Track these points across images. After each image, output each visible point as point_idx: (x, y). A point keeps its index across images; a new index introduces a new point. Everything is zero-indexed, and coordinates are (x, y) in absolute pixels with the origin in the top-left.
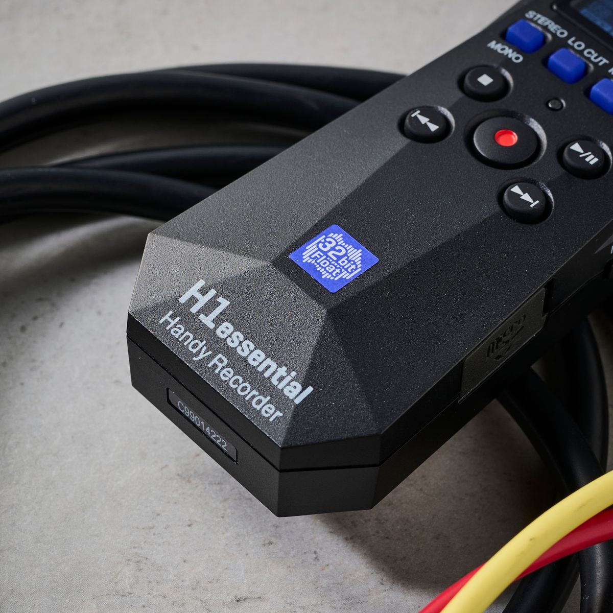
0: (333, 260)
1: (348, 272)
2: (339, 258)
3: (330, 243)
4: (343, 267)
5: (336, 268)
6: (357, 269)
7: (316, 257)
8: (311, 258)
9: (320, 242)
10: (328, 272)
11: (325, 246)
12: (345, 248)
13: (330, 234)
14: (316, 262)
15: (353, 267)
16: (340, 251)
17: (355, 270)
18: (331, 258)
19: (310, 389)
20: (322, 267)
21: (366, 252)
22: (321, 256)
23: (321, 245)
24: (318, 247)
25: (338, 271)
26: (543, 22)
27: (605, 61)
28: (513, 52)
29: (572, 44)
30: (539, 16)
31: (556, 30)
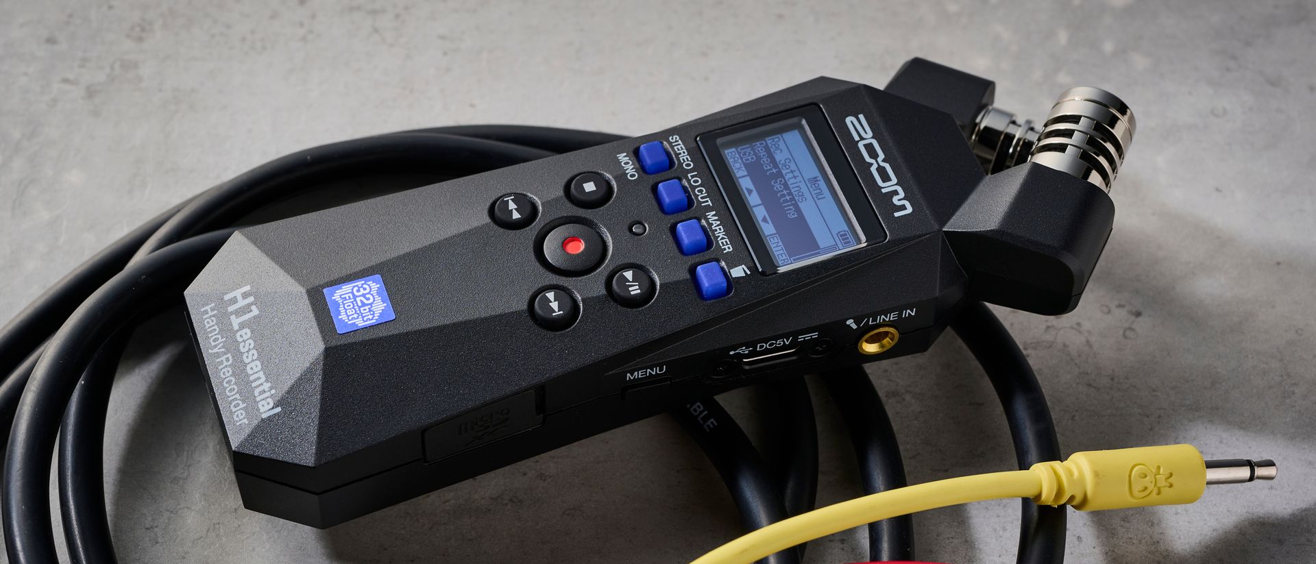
0: (358, 305)
1: (363, 320)
2: (364, 305)
3: (365, 289)
4: (362, 314)
5: (356, 313)
6: (372, 319)
7: (345, 298)
8: (340, 297)
9: (357, 286)
10: (347, 314)
11: (358, 291)
12: (374, 298)
13: (369, 281)
14: (342, 302)
15: (370, 317)
16: (368, 299)
17: (370, 320)
18: (357, 303)
19: (279, 409)
20: (345, 308)
21: (389, 307)
22: (350, 298)
23: (356, 288)
24: (352, 289)
25: (355, 316)
26: (679, 150)
27: (710, 203)
28: (633, 169)
29: (690, 178)
30: (680, 142)
31: (686, 160)
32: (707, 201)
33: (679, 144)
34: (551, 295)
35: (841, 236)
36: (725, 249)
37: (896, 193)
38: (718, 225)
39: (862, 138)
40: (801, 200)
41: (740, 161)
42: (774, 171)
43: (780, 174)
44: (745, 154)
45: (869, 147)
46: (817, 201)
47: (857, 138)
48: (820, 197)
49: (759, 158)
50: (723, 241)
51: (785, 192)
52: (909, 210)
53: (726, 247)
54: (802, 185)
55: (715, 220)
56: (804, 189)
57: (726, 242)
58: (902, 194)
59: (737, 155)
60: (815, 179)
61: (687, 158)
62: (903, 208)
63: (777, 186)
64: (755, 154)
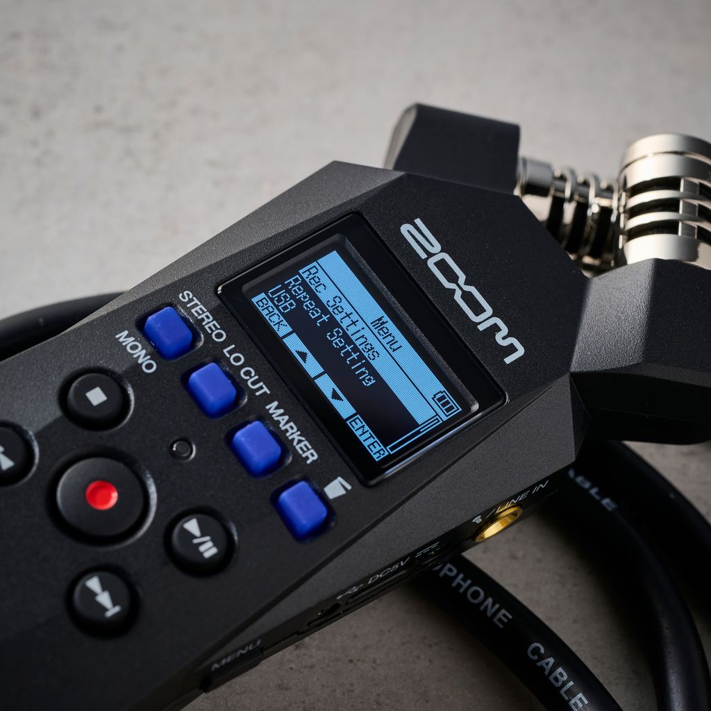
26: (199, 314)
27: (265, 389)
28: (146, 356)
29: (228, 356)
30: (196, 301)
31: (214, 329)
32: (261, 388)
33: (198, 305)
34: (94, 584)
35: (440, 400)
36: (307, 458)
37: (495, 328)
38: (287, 422)
39: (430, 255)
40: (372, 357)
41: (276, 311)
42: (325, 318)
43: (333, 323)
44: (279, 300)
45: (442, 265)
46: (391, 353)
47: (423, 256)
48: (395, 346)
49: (299, 303)
50: (302, 445)
51: (349, 348)
52: (521, 351)
53: (308, 454)
54: (367, 332)
55: (280, 415)
56: (372, 339)
57: (305, 446)
58: (505, 330)
59: (270, 304)
60: (379, 323)
61: (214, 325)
62: (512, 349)
63: (337, 342)
64: (293, 297)
